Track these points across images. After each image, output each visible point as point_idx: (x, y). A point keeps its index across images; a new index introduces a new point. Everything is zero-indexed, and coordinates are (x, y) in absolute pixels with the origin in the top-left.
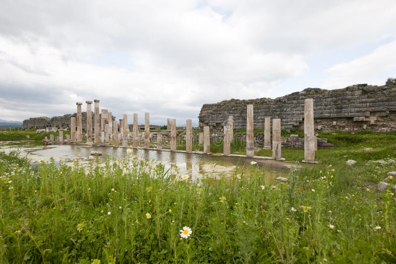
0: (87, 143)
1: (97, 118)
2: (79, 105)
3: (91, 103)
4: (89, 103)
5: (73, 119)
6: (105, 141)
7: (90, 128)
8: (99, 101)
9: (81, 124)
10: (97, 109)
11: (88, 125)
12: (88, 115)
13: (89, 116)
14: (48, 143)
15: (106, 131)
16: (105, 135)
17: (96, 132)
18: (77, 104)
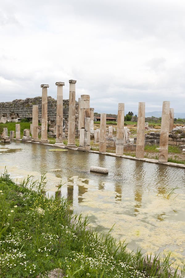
0: (56, 144)
1: (72, 107)
2: (44, 87)
3: (62, 85)
4: (60, 85)
5: (35, 108)
6: (85, 143)
7: (60, 122)
8: (76, 81)
9: (46, 115)
10: (72, 94)
11: (58, 117)
12: (58, 104)
13: (60, 104)
14: (6, 141)
15: (86, 128)
16: (85, 135)
17: (71, 130)
18: (42, 86)
